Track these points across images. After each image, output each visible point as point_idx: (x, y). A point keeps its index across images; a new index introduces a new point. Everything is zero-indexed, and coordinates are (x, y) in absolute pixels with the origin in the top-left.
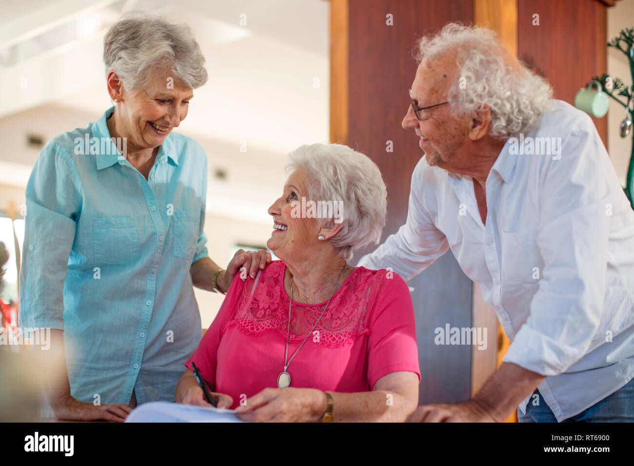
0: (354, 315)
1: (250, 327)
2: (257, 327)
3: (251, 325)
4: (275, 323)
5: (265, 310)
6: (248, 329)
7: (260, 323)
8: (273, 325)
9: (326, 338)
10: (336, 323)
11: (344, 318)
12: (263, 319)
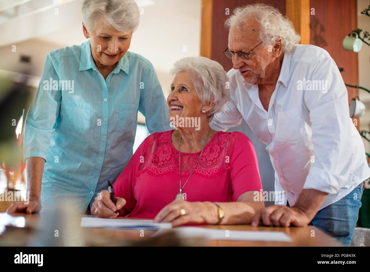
0: (220, 158)
1: (155, 172)
2: (160, 171)
3: (156, 171)
4: (171, 168)
5: (164, 162)
6: (155, 173)
7: (162, 169)
8: (170, 169)
9: (204, 172)
10: (209, 163)
11: (214, 160)
12: (162, 167)
